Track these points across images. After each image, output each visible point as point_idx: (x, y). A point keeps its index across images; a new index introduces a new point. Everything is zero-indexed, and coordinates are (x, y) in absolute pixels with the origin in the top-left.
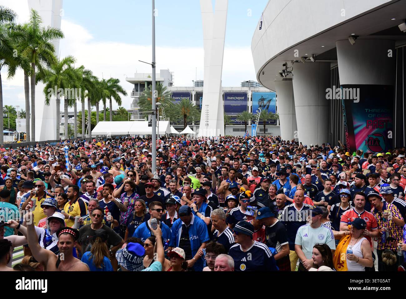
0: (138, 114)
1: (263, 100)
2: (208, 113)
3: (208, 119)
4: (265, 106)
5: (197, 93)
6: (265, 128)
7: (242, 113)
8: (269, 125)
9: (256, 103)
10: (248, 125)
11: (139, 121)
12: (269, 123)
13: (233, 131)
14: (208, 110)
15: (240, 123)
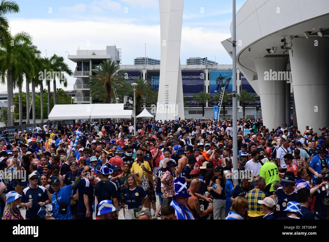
0: (82, 96)
1: (221, 78)
2: (168, 93)
3: (168, 101)
4: (224, 85)
5: (149, 71)
6: (224, 110)
7: (199, 94)
8: (229, 106)
9: (214, 83)
10: (205, 106)
11: (83, 103)
12: (229, 105)
13: (189, 114)
14: (168, 91)
15: (197, 104)
